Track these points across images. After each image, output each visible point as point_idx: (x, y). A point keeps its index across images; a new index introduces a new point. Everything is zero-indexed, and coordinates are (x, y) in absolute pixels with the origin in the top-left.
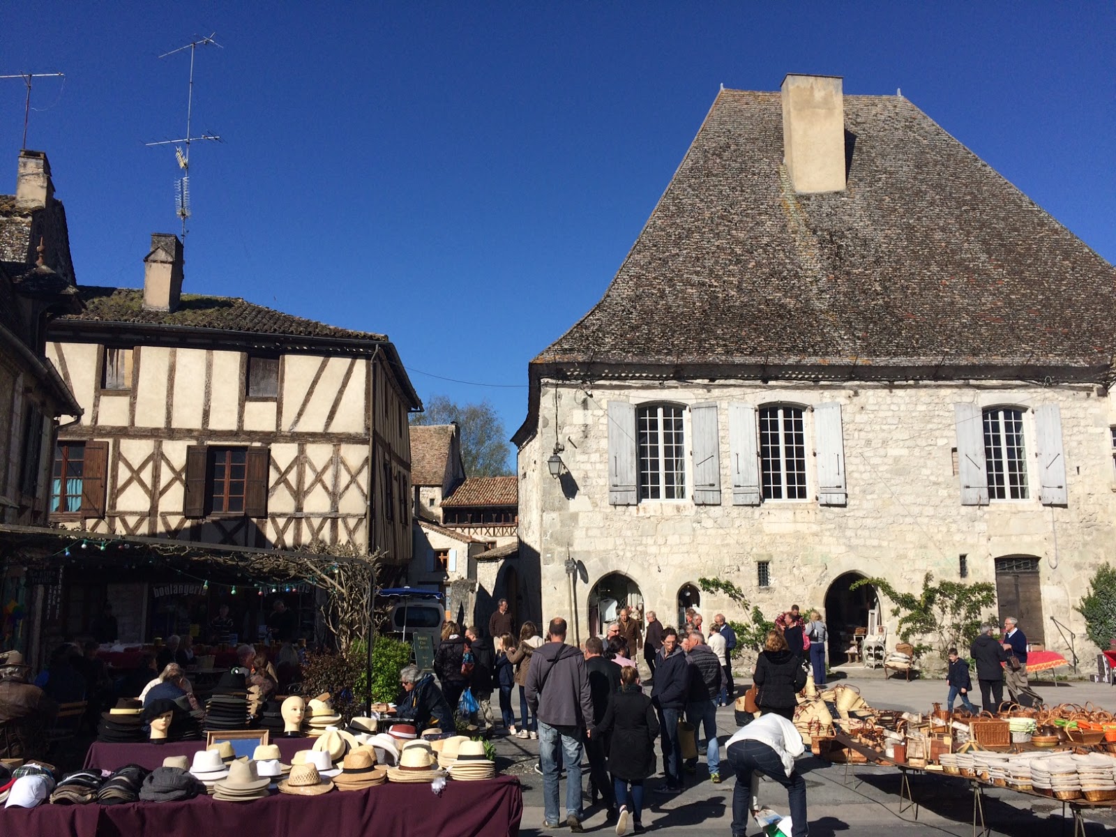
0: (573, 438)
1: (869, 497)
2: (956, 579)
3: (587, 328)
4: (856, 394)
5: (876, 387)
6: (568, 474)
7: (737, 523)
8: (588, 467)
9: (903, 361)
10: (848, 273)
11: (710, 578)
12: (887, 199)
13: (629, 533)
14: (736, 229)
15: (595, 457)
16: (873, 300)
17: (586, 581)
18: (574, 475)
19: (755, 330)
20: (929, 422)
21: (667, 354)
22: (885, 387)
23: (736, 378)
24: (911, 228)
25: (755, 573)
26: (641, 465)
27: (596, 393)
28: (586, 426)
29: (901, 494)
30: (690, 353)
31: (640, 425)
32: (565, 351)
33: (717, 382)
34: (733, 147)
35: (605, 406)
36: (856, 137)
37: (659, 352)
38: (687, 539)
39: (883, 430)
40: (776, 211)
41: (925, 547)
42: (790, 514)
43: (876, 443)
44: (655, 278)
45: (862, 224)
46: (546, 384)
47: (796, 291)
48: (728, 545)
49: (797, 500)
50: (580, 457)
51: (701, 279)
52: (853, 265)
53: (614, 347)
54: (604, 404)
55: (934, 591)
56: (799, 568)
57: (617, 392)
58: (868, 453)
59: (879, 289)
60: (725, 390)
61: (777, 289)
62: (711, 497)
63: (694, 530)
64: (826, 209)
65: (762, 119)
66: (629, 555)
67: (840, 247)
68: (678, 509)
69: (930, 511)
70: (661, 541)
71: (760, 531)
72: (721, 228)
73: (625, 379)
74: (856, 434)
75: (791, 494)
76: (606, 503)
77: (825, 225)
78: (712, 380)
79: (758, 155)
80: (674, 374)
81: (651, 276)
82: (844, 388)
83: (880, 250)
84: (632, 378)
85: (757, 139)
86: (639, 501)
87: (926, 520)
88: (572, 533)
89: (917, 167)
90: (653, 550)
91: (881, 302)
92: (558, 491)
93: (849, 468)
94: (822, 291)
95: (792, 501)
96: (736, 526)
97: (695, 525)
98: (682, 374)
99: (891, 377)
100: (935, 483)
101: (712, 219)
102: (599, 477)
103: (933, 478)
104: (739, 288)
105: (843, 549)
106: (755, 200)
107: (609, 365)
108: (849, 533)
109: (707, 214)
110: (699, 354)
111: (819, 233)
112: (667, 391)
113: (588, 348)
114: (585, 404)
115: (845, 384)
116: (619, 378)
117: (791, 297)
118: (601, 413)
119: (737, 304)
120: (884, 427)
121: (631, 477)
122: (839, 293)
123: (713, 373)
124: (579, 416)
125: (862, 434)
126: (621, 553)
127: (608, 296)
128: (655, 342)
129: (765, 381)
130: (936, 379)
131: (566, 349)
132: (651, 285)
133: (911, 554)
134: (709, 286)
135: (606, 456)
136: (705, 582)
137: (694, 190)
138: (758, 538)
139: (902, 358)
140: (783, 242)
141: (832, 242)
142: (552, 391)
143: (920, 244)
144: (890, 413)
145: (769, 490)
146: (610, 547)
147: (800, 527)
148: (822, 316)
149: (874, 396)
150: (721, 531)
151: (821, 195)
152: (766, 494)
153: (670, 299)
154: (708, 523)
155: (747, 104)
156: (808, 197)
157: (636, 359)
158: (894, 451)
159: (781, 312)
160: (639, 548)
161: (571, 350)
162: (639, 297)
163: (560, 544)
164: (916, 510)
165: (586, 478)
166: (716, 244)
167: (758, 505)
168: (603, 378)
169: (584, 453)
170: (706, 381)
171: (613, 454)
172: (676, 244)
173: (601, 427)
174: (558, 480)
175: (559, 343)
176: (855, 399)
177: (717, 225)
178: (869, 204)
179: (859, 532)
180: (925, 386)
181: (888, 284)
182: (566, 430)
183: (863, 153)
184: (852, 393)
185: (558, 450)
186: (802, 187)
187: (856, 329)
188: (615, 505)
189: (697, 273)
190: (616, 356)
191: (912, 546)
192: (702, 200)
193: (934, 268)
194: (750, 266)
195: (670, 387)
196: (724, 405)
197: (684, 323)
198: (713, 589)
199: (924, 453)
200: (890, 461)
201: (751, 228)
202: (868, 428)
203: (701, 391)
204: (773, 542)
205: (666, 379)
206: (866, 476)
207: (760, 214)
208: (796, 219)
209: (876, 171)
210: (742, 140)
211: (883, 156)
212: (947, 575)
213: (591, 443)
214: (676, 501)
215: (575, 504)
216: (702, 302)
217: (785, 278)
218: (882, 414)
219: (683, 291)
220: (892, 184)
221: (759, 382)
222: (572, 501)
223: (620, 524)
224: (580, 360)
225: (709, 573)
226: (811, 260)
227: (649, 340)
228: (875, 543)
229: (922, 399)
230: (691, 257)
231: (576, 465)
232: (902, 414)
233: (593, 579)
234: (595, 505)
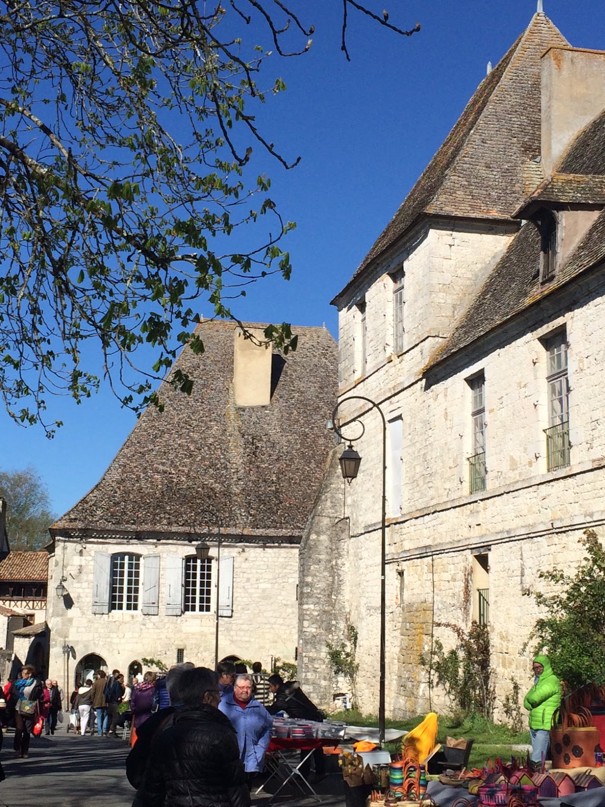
0: (73, 573)
1: (246, 612)
2: (292, 661)
3: (87, 503)
4: (243, 551)
5: (256, 547)
6: (68, 594)
7: (167, 626)
8: (80, 590)
9: (271, 532)
10: (258, 467)
11: (148, 658)
12: (295, 412)
13: (102, 631)
14: (193, 432)
15: (85, 585)
16: (269, 487)
17: (74, 657)
18: (72, 595)
19: (190, 507)
20: (285, 568)
21: (133, 524)
22: (260, 547)
23: (172, 539)
24: (306, 435)
25: (176, 655)
26: (113, 590)
27: (88, 546)
28: (81, 566)
29: (265, 611)
30: (146, 524)
31: (114, 566)
32: (71, 520)
33: (162, 541)
34: (202, 367)
35: (93, 555)
36: (285, 362)
37: (128, 522)
38: (136, 635)
39: (257, 573)
40: (221, 419)
41: (276, 642)
42: (198, 621)
43: (253, 581)
44: (135, 467)
45: (274, 431)
46: (59, 540)
47: (223, 479)
48: (161, 639)
49: (205, 613)
50: (76, 585)
51: (165, 468)
52: (262, 461)
53: (101, 518)
54: (93, 553)
55: (279, 668)
56: (201, 653)
57: (101, 546)
58: (248, 585)
59: (275, 479)
60: (166, 546)
61: (212, 477)
62: (152, 610)
63: (141, 629)
64: (254, 419)
65: (225, 345)
66: (101, 643)
67: (257, 447)
68: (133, 617)
69: (280, 621)
70: (121, 635)
71: (180, 631)
72: (184, 431)
73: (106, 538)
74: (241, 574)
75: (201, 609)
76: (90, 612)
77: (250, 431)
78: (159, 540)
79: (218, 374)
80: (136, 536)
81: (133, 465)
82: (236, 547)
83: (281, 451)
84: (110, 538)
85: (219, 361)
86: (109, 611)
87: (278, 626)
88: (68, 630)
89: (320, 388)
90: (116, 640)
91: (274, 488)
92: (62, 604)
93: (235, 595)
94: (239, 479)
95: (202, 613)
96: (166, 627)
97: (142, 627)
98: (140, 536)
99: (265, 542)
100: (285, 605)
101: (179, 423)
102: (87, 596)
103: (284, 602)
104: (188, 476)
105: (228, 642)
106: (209, 410)
107: (97, 531)
108: (232, 633)
109: (176, 419)
110: (152, 524)
111: (246, 437)
112: (131, 546)
113: (85, 518)
114: (81, 552)
115: (238, 544)
116: (102, 538)
117: (219, 483)
118: (90, 558)
119: (184, 487)
120: (258, 571)
121: (106, 597)
122: (250, 481)
123: (159, 536)
124: (77, 560)
125: (245, 575)
126: (97, 642)
127: (104, 479)
128: (127, 514)
129: (190, 541)
130: (291, 543)
131: (72, 519)
132: (132, 472)
133: (267, 646)
134: (170, 473)
135: (92, 584)
136: (145, 660)
137: (170, 400)
138: (178, 636)
139: (272, 530)
140: (222, 444)
141: (253, 444)
142: (62, 544)
143: (308, 447)
144: (263, 563)
145: (188, 607)
146: (91, 638)
147: (204, 629)
148: (235, 498)
149: (255, 553)
150: (157, 631)
151: (253, 408)
152: (186, 608)
153: (143, 483)
154: (150, 625)
155: (217, 331)
156: (243, 409)
157: (113, 527)
158: (263, 586)
159: (211, 494)
160: (108, 640)
161: (75, 519)
162: (123, 480)
163: (60, 636)
164: (273, 620)
165: (79, 597)
166: (179, 442)
167: (180, 616)
168: (93, 537)
169: (78, 582)
170: (155, 541)
171: (96, 584)
172: (153, 442)
173: (90, 567)
174: (62, 598)
175: (68, 514)
176: (243, 555)
177: (182, 428)
178: (282, 416)
179: (238, 633)
180: (284, 547)
181: (280, 476)
182: (69, 568)
183: (287, 376)
184: (241, 550)
185: (64, 580)
186: (241, 402)
187: (252, 508)
188: (95, 614)
189: (163, 464)
190: (102, 524)
191: (268, 641)
192: (175, 409)
193: (313, 465)
194: (198, 460)
195: (132, 544)
196: (164, 555)
197: (148, 501)
198: (149, 664)
199: (280, 587)
200: (260, 591)
201: (203, 431)
202: (249, 571)
203: (152, 547)
204: (187, 638)
205: (131, 539)
206: (245, 599)
207: (210, 421)
208: (233, 425)
209: (293, 390)
210: (209, 362)
211: (300, 379)
212: (287, 659)
213: (84, 576)
214: (132, 612)
215: (71, 613)
216: (162, 485)
217: (218, 469)
218: (257, 563)
219: (152, 477)
220: (301, 401)
221: (186, 542)
222: (69, 611)
223: (96, 625)
224: (80, 527)
225: (149, 655)
226: (237, 457)
227: (124, 513)
228: (247, 639)
229: (282, 555)
230: (161, 452)
231: (73, 590)
232: (269, 564)
233: (79, 657)
234: (83, 613)
